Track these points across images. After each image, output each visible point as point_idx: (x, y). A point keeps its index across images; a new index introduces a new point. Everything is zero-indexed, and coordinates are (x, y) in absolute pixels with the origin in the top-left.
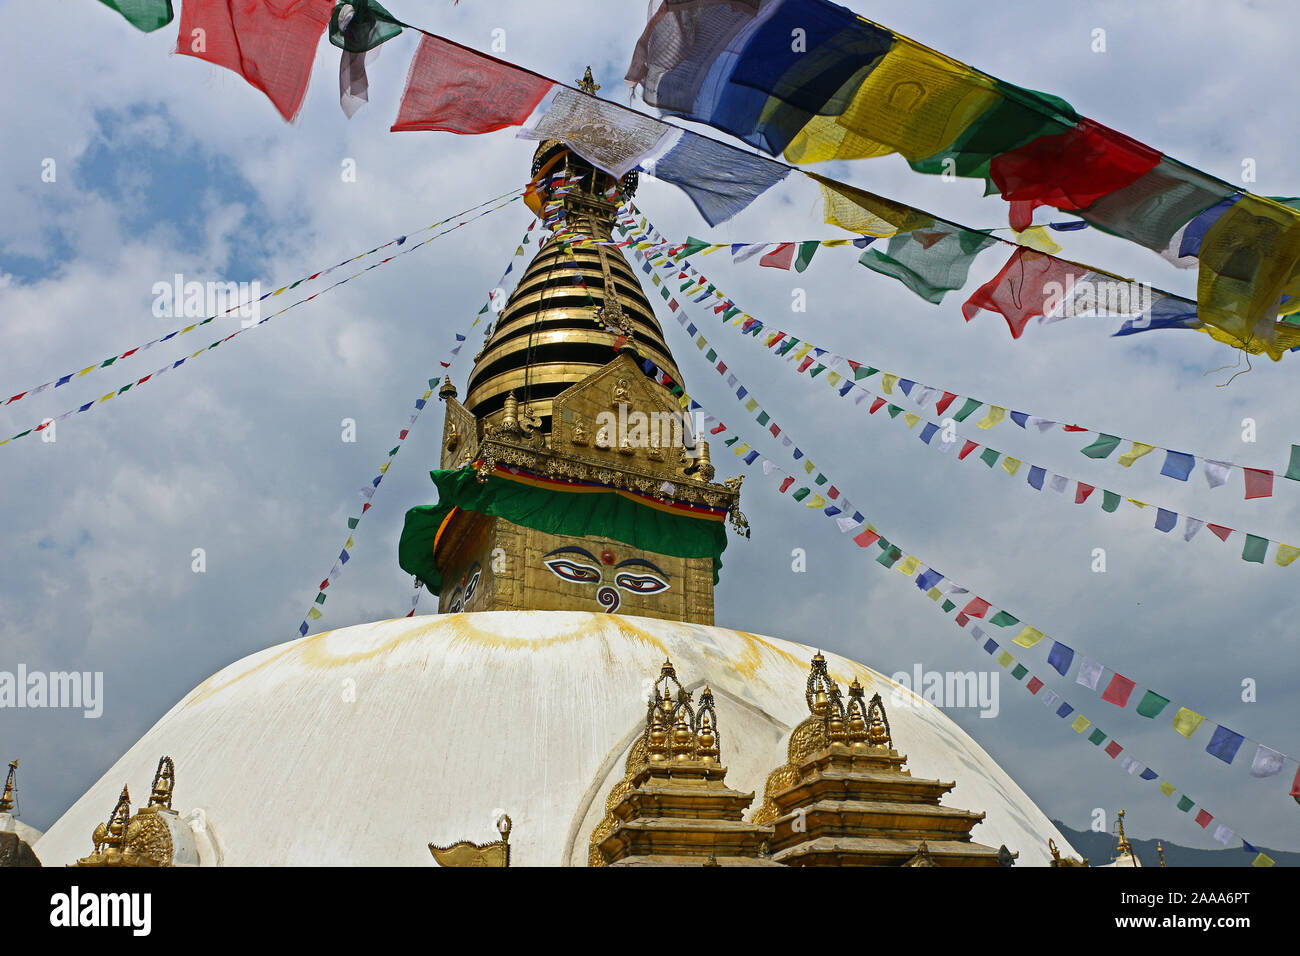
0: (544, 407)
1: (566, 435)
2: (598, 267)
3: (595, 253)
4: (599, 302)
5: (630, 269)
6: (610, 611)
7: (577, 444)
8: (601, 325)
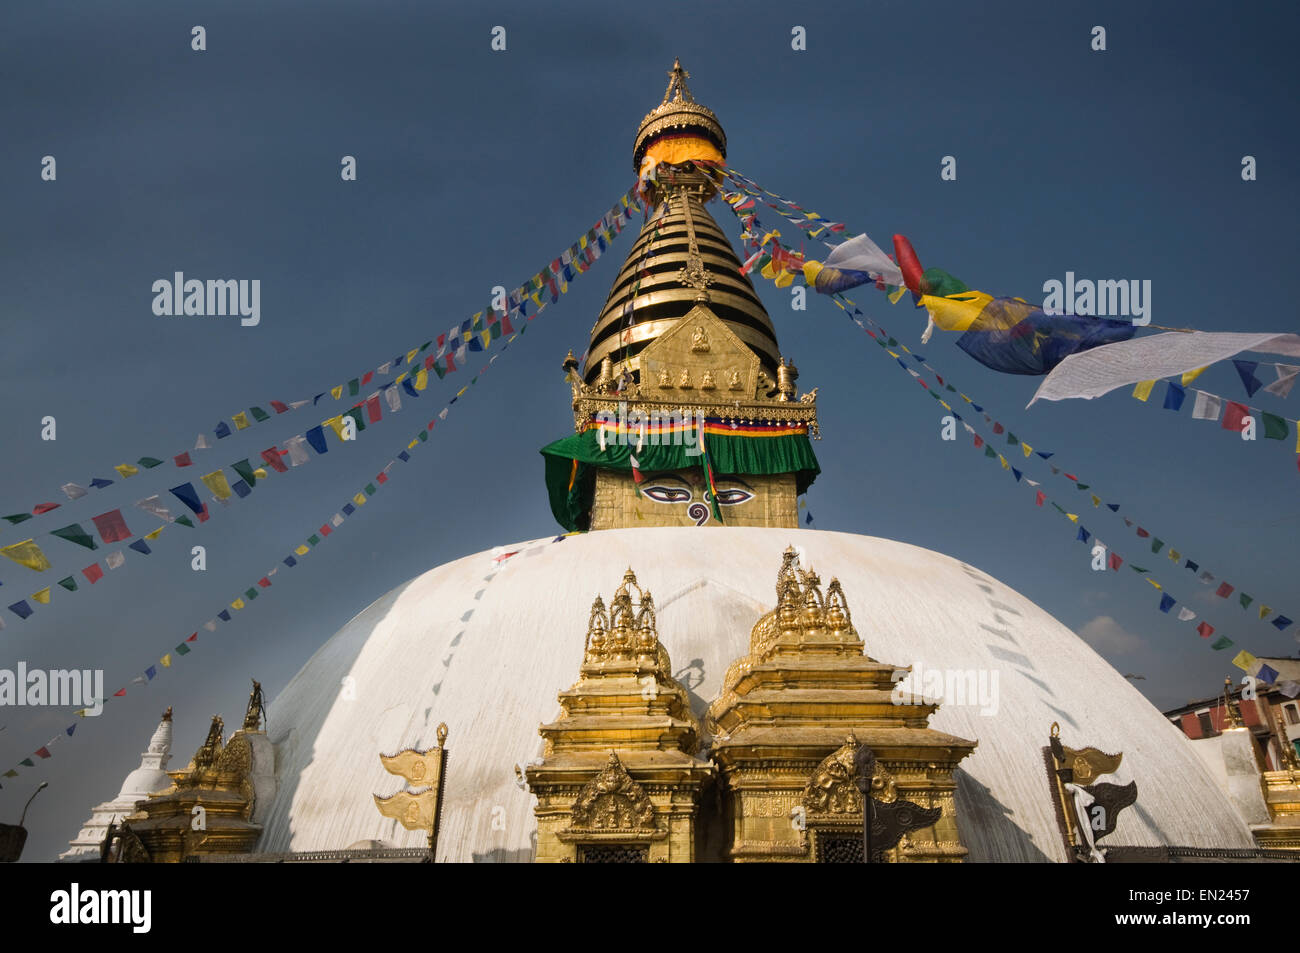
0: (634, 363)
1: (652, 382)
2: (684, 234)
3: (682, 223)
4: (683, 264)
5: (722, 233)
6: (699, 525)
7: (664, 388)
8: (684, 284)
